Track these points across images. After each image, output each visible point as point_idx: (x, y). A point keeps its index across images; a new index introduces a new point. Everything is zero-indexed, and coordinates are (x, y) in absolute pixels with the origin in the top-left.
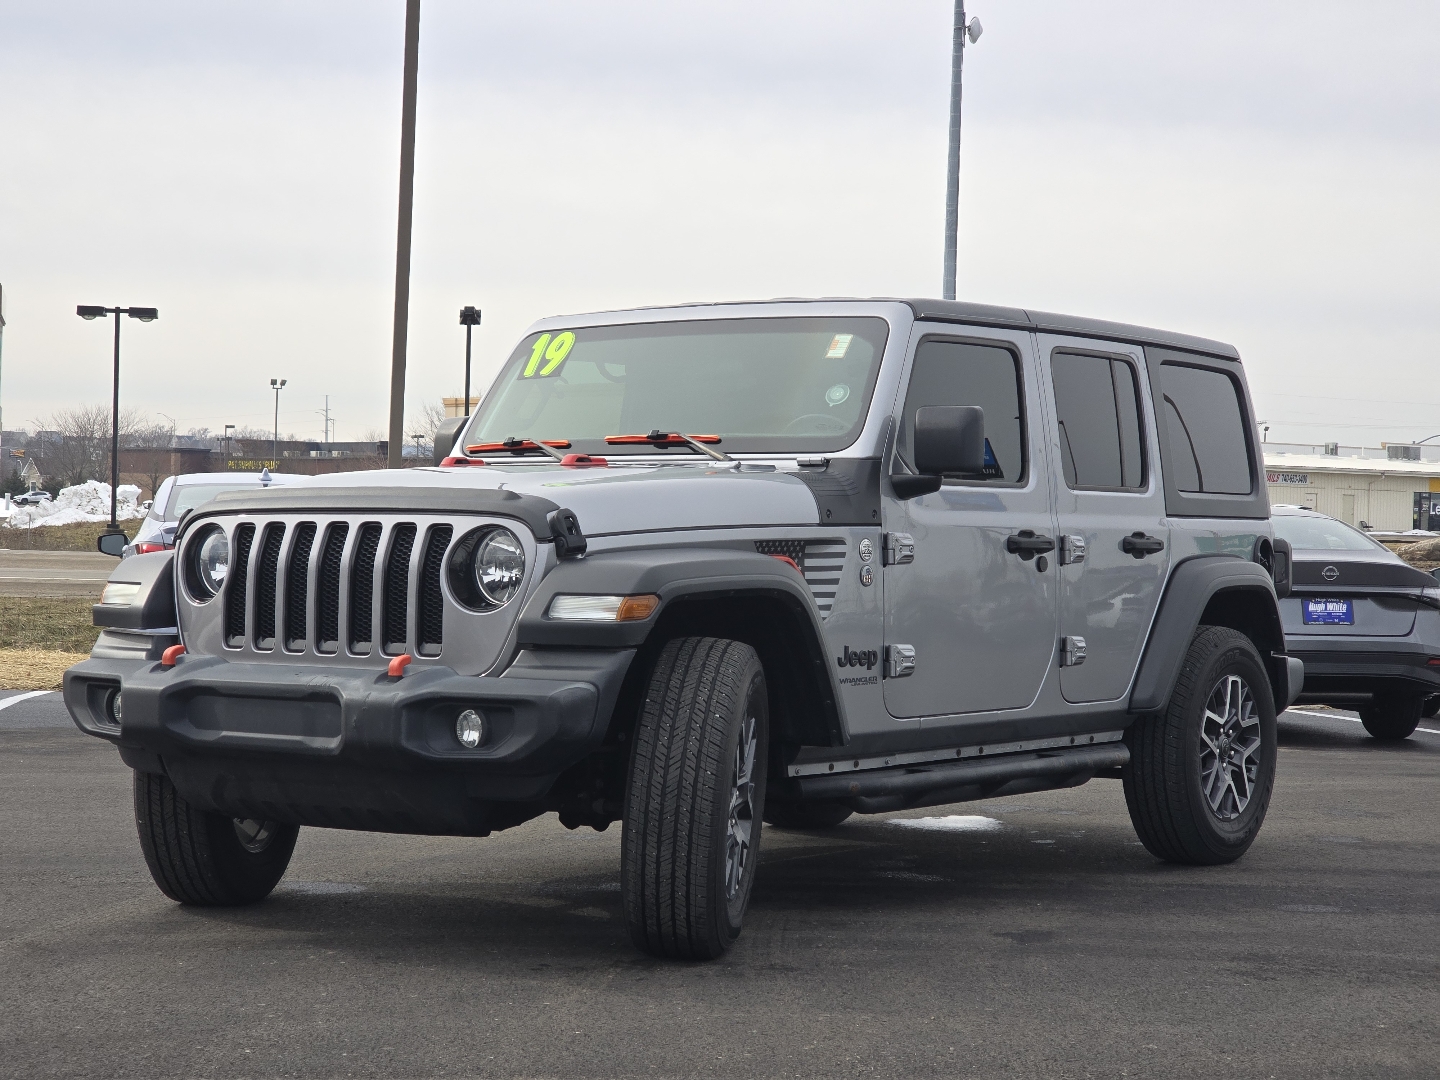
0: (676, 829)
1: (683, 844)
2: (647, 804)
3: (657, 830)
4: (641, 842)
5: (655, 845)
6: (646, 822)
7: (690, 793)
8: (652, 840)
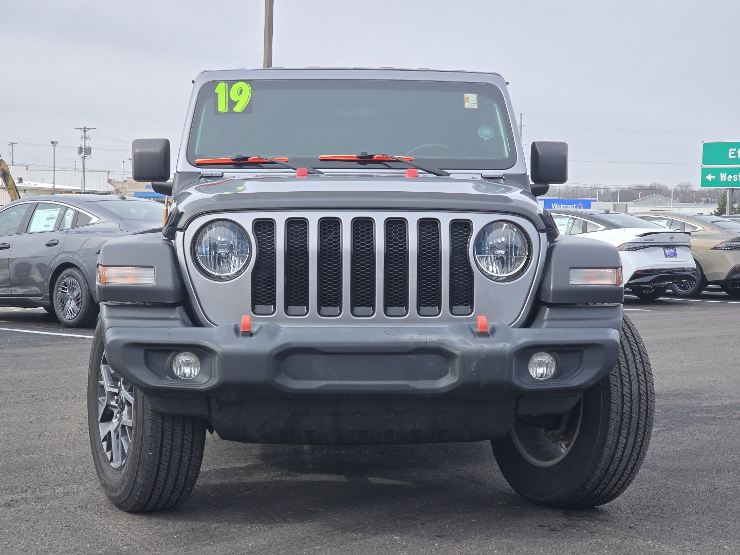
0: (638, 423)
1: (640, 433)
2: (623, 407)
3: (628, 425)
4: (617, 435)
5: (625, 436)
6: (622, 419)
7: (645, 399)
8: (624, 432)
